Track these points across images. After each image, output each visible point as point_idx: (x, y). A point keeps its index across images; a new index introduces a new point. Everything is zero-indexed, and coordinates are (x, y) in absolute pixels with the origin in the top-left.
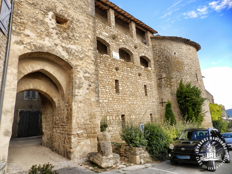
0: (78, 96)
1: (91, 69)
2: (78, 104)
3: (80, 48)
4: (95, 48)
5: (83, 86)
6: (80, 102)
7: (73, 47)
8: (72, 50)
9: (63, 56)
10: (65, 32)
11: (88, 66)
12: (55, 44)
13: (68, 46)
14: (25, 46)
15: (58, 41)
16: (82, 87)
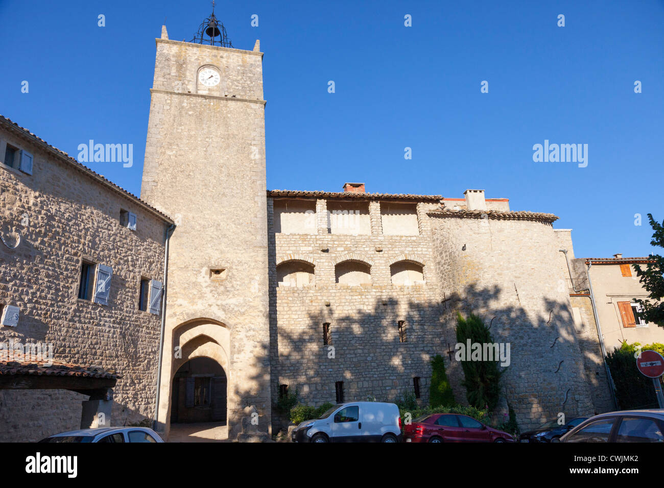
0: (237, 362)
1: (258, 324)
2: (237, 373)
3: (241, 299)
4: (265, 292)
5: (244, 348)
6: (240, 370)
7: (232, 301)
8: (230, 306)
9: (219, 317)
10: (222, 285)
11: (253, 321)
12: (209, 305)
13: (224, 303)
14: (178, 317)
15: (212, 301)
16: (243, 350)
